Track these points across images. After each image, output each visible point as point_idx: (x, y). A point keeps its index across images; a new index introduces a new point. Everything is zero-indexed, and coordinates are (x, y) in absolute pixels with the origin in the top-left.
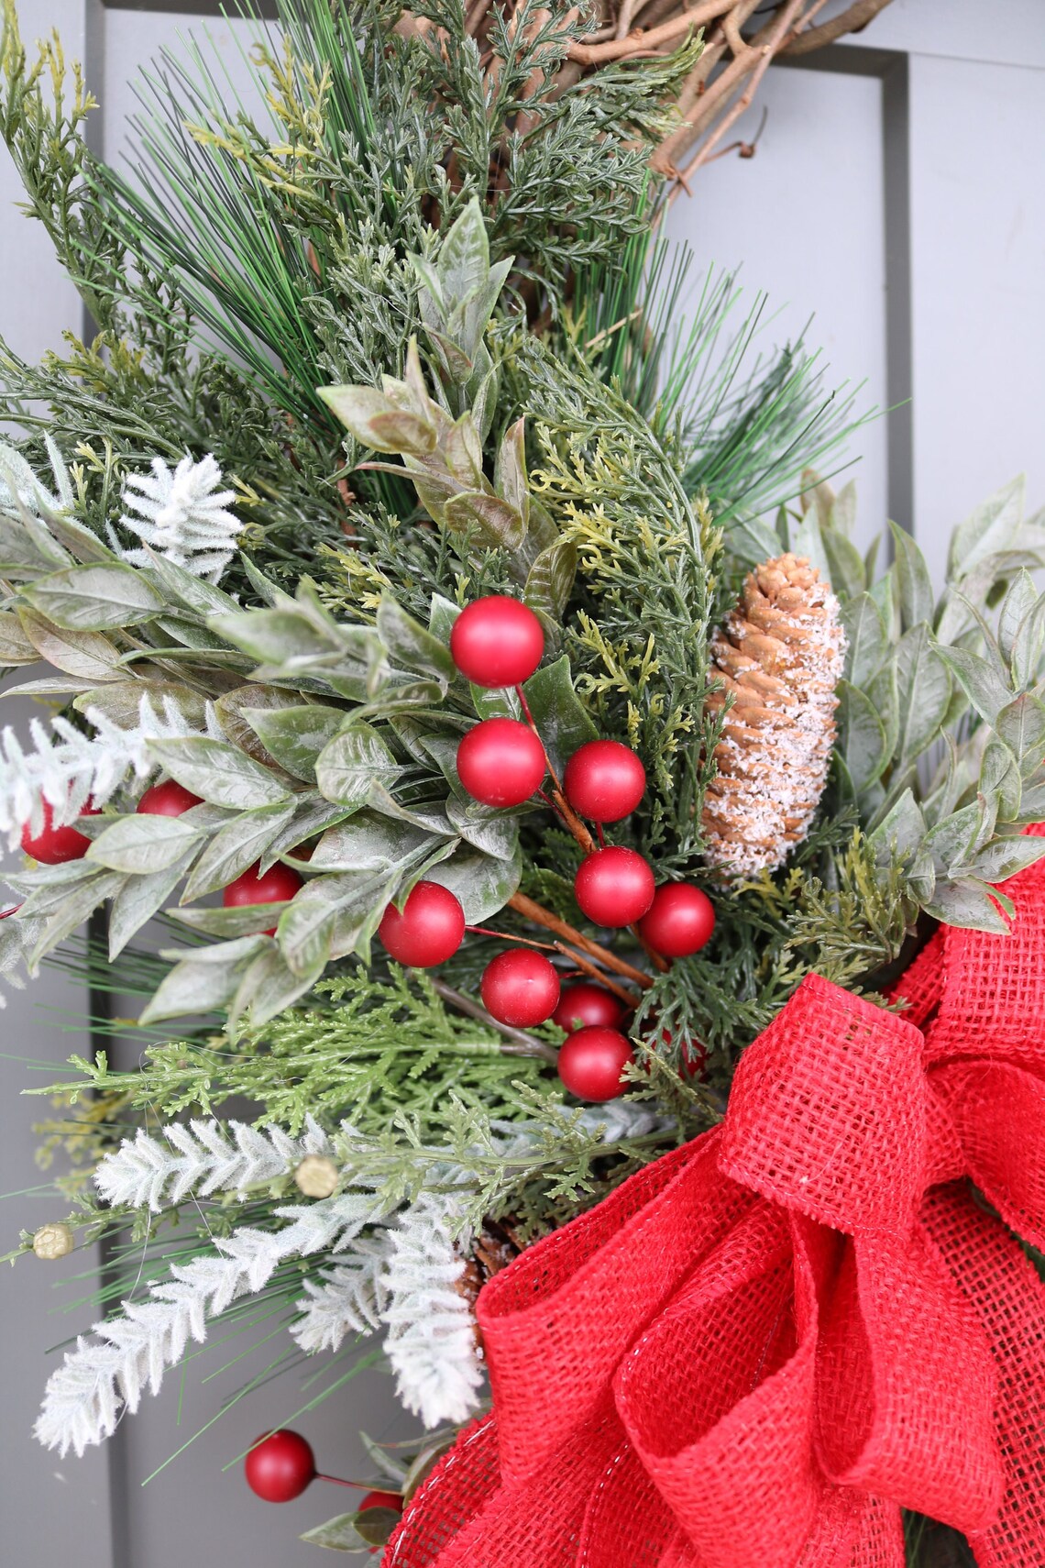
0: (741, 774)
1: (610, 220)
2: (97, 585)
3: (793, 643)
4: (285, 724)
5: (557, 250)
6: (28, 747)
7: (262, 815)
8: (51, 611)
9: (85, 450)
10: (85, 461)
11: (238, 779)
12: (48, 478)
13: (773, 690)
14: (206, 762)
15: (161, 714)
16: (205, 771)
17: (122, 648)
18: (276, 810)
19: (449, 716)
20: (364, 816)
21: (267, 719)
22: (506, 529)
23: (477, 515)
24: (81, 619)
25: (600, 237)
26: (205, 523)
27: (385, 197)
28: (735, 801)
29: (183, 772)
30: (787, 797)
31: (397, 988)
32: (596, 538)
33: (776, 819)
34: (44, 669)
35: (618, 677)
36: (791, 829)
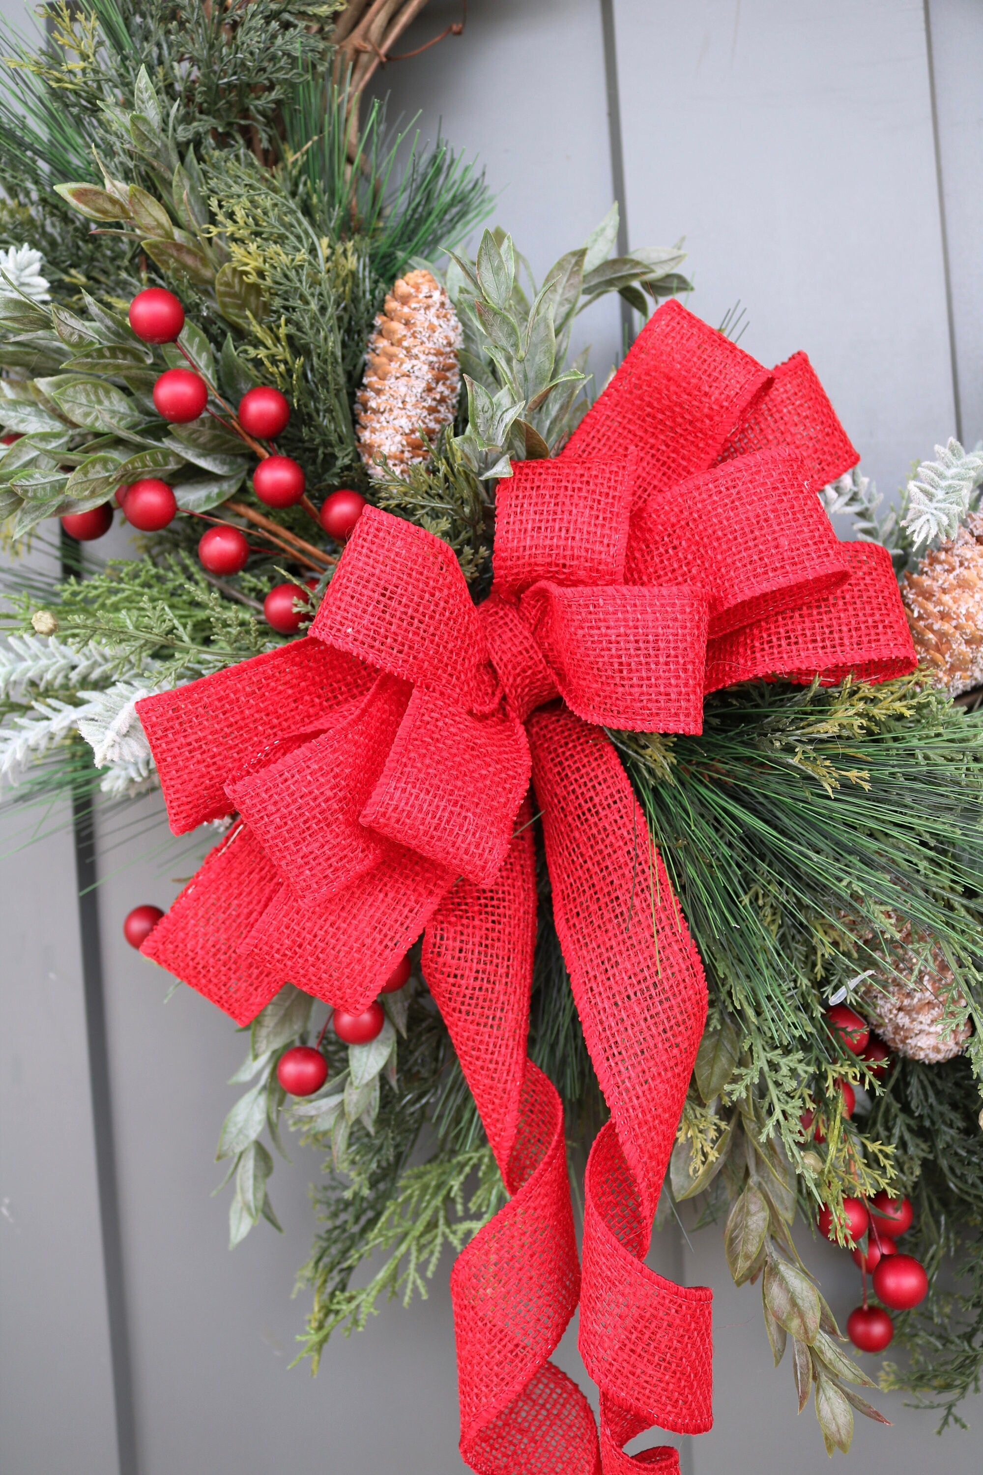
0: (376, 411)
1: (281, 75)
3: (407, 323)
5: (257, 102)
7: (45, 437)
11: (33, 418)
13: (396, 356)
14: (16, 410)
16: (12, 414)
19: (155, 375)
21: (49, 384)
22: (199, 266)
23: (172, 256)
25: (277, 87)
26: (28, 285)
28: (374, 431)
30: (405, 424)
31: (175, 573)
32: (252, 263)
33: (398, 438)
35: (274, 350)
36: (415, 447)
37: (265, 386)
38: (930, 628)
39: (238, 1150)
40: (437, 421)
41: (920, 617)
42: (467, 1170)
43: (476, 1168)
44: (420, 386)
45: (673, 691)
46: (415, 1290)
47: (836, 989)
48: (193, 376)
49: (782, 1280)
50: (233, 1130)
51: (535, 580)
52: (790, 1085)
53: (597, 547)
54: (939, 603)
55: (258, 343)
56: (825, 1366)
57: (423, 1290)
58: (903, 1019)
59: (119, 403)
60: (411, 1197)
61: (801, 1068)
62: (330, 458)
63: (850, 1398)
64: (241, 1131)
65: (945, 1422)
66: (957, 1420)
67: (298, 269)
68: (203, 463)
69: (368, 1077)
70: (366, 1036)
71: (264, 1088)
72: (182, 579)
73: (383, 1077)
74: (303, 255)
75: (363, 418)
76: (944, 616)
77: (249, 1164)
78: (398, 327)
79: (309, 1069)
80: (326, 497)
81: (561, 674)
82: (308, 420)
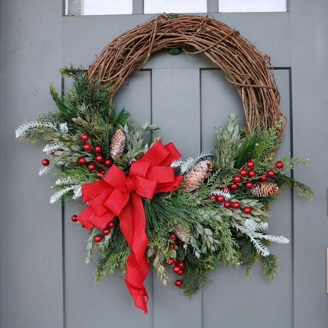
0: (113, 149)
1: (102, 99)
2: (56, 134)
4: (70, 144)
6: (51, 146)
7: (68, 151)
8: (53, 135)
9: (57, 122)
10: (57, 123)
12: (54, 125)
13: (116, 142)
15: (61, 144)
16: (64, 148)
17: (59, 138)
18: (70, 151)
19: (83, 144)
20: (77, 152)
23: (86, 127)
24: (55, 136)
25: (101, 101)
26: (66, 128)
27: (82, 99)
28: (112, 152)
29: (62, 148)
30: (117, 151)
32: (97, 128)
33: (116, 153)
34: (53, 140)
35: (100, 140)
36: (118, 154)
37: (98, 146)
38: (186, 182)
39: (88, 250)
40: (121, 151)
41: (185, 181)
42: (121, 255)
43: (122, 255)
44: (119, 146)
45: (150, 193)
46: (112, 272)
47: (169, 230)
48: (89, 145)
49: (160, 267)
50: (87, 247)
51: (134, 175)
52: (163, 242)
53: (142, 173)
54: (188, 179)
55: (97, 140)
56: (165, 278)
57: (113, 272)
58: (180, 235)
59: (78, 147)
60: (112, 259)
61: (165, 240)
62: (106, 155)
63: (167, 281)
64: (88, 247)
65: (190, 298)
66: (192, 298)
67: (103, 130)
68: (89, 155)
69: (107, 240)
70: (107, 234)
71: (92, 242)
72: (84, 169)
73: (109, 240)
74: (104, 128)
75: (111, 150)
76: (188, 181)
77: (89, 252)
78: (117, 138)
79: (99, 238)
80: (106, 160)
81: (136, 188)
82: (104, 150)
